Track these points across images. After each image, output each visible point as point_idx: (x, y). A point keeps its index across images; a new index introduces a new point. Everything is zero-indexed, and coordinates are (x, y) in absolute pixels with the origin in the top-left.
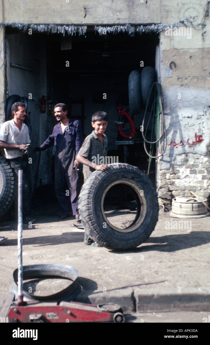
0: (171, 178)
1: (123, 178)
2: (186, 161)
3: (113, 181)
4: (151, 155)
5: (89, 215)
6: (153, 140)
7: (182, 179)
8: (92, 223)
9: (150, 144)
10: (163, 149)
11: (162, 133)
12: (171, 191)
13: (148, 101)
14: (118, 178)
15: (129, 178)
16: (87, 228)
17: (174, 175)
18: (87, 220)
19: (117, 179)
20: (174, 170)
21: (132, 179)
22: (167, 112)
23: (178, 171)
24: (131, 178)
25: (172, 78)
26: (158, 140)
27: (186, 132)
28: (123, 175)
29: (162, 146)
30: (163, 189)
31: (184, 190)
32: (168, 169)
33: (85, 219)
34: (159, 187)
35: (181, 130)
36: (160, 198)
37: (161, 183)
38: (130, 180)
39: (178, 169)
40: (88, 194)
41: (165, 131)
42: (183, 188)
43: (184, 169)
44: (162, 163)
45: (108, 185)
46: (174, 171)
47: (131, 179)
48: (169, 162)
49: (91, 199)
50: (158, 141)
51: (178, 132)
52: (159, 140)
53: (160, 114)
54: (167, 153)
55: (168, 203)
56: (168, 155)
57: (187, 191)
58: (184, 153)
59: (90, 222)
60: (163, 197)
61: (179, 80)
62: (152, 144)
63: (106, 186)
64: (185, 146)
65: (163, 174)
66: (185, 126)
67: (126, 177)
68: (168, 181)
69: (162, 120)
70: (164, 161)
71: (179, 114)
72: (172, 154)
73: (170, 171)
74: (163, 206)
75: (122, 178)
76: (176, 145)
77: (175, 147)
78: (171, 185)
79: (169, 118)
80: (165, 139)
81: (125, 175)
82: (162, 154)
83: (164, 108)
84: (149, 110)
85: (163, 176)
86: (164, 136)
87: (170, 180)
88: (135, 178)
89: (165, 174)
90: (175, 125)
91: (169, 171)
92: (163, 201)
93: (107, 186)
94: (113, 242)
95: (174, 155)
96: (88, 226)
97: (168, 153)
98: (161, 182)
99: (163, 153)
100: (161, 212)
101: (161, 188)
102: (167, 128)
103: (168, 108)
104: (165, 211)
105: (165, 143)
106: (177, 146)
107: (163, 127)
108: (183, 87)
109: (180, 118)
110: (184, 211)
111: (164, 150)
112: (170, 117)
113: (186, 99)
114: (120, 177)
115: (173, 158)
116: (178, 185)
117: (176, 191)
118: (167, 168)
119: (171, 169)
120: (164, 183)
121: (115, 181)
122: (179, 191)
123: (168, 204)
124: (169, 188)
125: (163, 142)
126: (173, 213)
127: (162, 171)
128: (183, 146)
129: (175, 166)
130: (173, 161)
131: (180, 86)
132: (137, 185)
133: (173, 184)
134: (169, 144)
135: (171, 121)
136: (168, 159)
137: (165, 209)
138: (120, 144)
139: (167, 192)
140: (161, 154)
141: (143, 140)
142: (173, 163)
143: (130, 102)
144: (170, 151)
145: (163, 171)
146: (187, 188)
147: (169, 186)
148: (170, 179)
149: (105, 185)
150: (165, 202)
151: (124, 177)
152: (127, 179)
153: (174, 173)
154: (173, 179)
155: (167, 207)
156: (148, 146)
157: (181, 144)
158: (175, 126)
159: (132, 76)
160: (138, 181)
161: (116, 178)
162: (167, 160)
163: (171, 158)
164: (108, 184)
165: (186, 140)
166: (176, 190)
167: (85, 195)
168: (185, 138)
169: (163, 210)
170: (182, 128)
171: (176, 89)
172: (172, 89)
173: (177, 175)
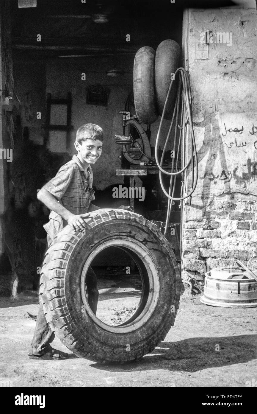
0: (204, 236)
1: (128, 238)
2: (232, 206)
3: (111, 238)
4: (171, 196)
5: (58, 287)
6: (175, 169)
7: (225, 237)
8: (59, 302)
9: (169, 176)
10: (191, 186)
11: (191, 157)
12: (204, 259)
13: (166, 100)
14: (120, 235)
15: (139, 239)
16: (49, 309)
17: (210, 230)
18: (51, 296)
19: (119, 237)
20: (209, 222)
21: (144, 243)
22: (199, 121)
23: (216, 225)
24: (141, 240)
25: (208, 61)
26: (183, 169)
27: (232, 156)
28: (130, 232)
29: (189, 181)
30: (190, 255)
31: (227, 257)
32: (199, 221)
33: (49, 294)
34: (183, 251)
35: (222, 152)
36: (185, 270)
37: (187, 245)
38: (140, 244)
39: (217, 220)
40: (63, 250)
41: (195, 154)
42: (226, 254)
43: (228, 221)
44: (189, 210)
45: (101, 244)
46: (210, 224)
47: (142, 242)
48: (201, 208)
49: (66, 260)
50: (184, 171)
51: (218, 156)
52: (185, 169)
53: (186, 125)
54: (198, 191)
55: (199, 279)
56: (200, 196)
57: (232, 259)
58: (228, 194)
59: (56, 299)
60: (190, 268)
61: (221, 64)
62: (174, 176)
63: (96, 244)
64: (229, 181)
65: (191, 229)
66: (230, 146)
67: (133, 237)
68: (199, 240)
69: (189, 133)
70: (193, 206)
71: (221, 125)
72: (208, 194)
73: (204, 223)
74: (190, 284)
75: (127, 236)
76: (214, 177)
77: (212, 182)
78: (204, 247)
79: (201, 132)
80: (195, 168)
81: (133, 233)
82: (190, 193)
83: (193, 114)
84: (168, 116)
85: (190, 232)
86: (194, 161)
87: (202, 240)
88: (149, 242)
89: (193, 228)
90: (213, 143)
91: (200, 223)
92: (190, 275)
93: (99, 244)
94: (89, 344)
95: (211, 197)
96: (52, 306)
97: (199, 193)
98: (188, 243)
99: (191, 191)
100: (186, 294)
101: (187, 252)
102: (198, 149)
103: (200, 114)
104: (193, 293)
105: (195, 175)
106: (216, 180)
107: (191, 147)
108: (227, 78)
109: (222, 131)
110: (224, 294)
111: (194, 187)
112: (203, 129)
113: (232, 98)
114: (124, 234)
115: (209, 201)
116: (216, 249)
117: (214, 259)
118: (198, 218)
119: (205, 220)
120: (192, 243)
121: (114, 239)
122: (219, 259)
123: (198, 281)
124: (201, 253)
125: (191, 174)
126: (206, 297)
127: (188, 223)
128: (226, 180)
129: (212, 216)
130: (208, 206)
131: (223, 74)
132: (150, 255)
133: (207, 246)
134: (203, 176)
135: (205, 137)
136: (200, 203)
137: (194, 289)
138: (123, 175)
139: (197, 260)
140: (187, 194)
141: (158, 169)
142: (208, 209)
143: (135, 102)
144: (203, 190)
145: (191, 223)
146: (233, 253)
147: (201, 249)
148: (203, 238)
149: (96, 242)
150: (193, 277)
151: (130, 236)
152: (133, 240)
153: (209, 226)
154: (208, 237)
155: (197, 287)
156: (166, 178)
157: (223, 177)
158: (213, 146)
159: (139, 56)
160: (153, 249)
161: (117, 235)
162: (198, 205)
163: (205, 200)
164: (100, 241)
165: (231, 170)
166: (212, 258)
167: (57, 252)
168: (230, 166)
169: (190, 291)
170: (226, 149)
171: (215, 80)
172: (208, 80)
173: (215, 230)
